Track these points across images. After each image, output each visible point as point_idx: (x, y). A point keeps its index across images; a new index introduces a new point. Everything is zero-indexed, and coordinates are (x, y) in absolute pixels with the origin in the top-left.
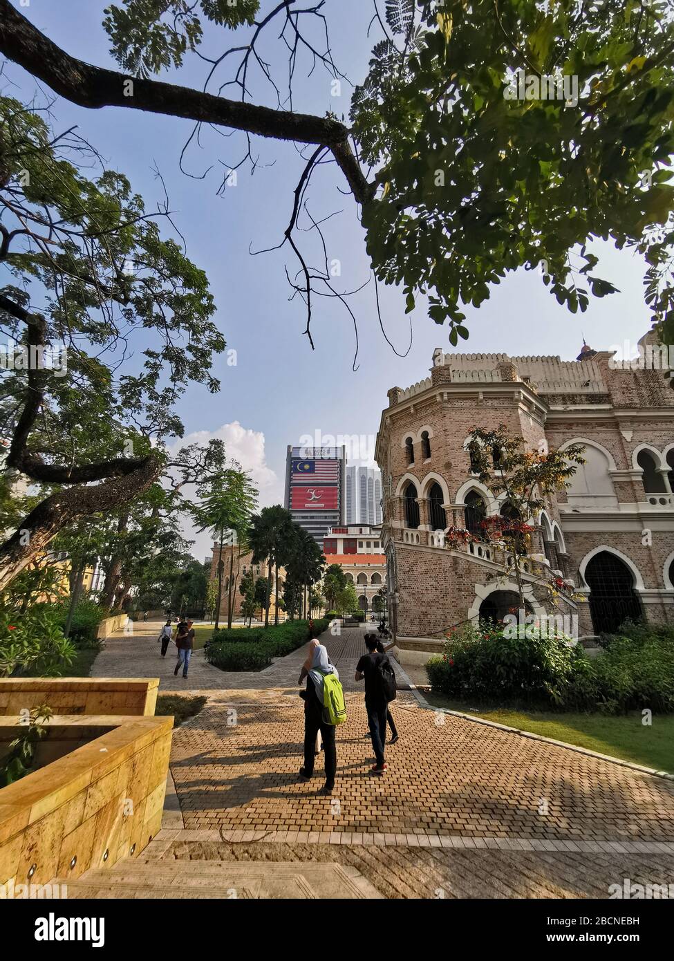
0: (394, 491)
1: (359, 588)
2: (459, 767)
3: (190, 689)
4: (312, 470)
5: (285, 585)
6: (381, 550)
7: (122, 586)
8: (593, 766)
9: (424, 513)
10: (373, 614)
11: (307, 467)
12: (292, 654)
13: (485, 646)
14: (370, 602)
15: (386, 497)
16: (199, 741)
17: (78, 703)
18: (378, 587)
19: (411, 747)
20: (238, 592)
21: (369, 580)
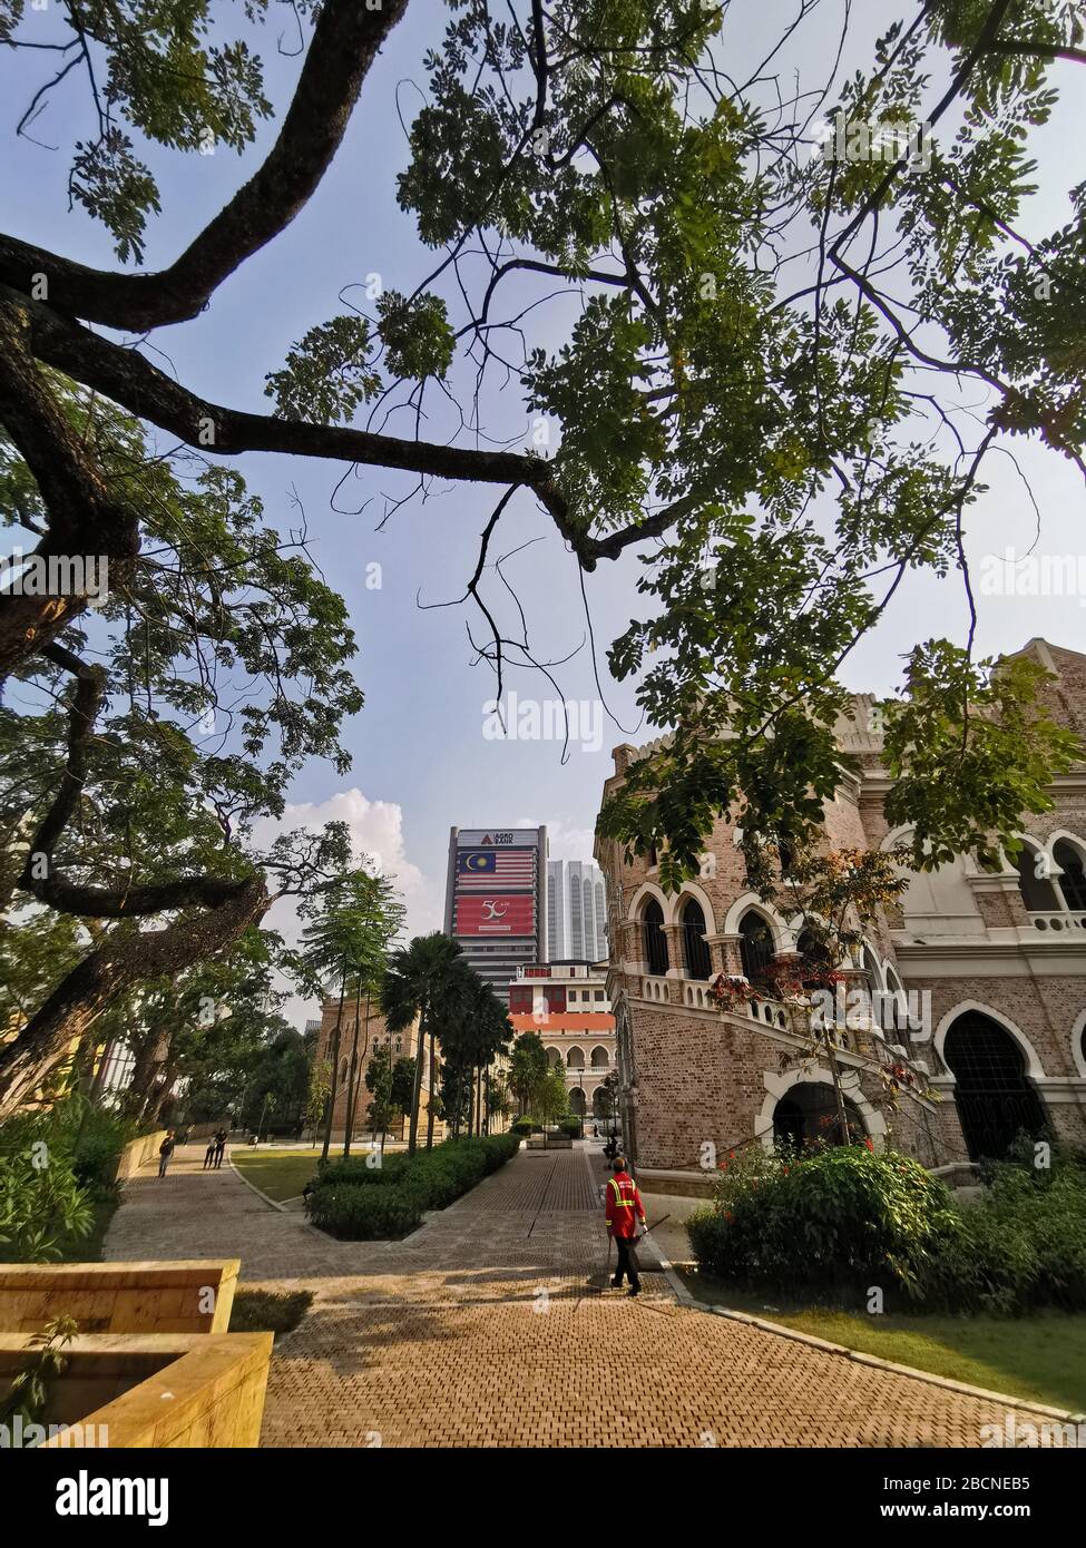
0: (626, 911)
1: (571, 1074)
2: (748, 1423)
3: (281, 1276)
4: (490, 868)
5: (444, 1070)
6: (606, 1006)
7: (160, 1078)
8: (970, 1413)
9: (675, 949)
10: (597, 1122)
11: (482, 862)
12: (456, 1204)
13: (784, 1184)
14: (589, 1100)
15: (613, 921)
16: (301, 1382)
17: (99, 1312)
18: (602, 1072)
19: (664, 1384)
20: (363, 1086)
21: (588, 1059)
